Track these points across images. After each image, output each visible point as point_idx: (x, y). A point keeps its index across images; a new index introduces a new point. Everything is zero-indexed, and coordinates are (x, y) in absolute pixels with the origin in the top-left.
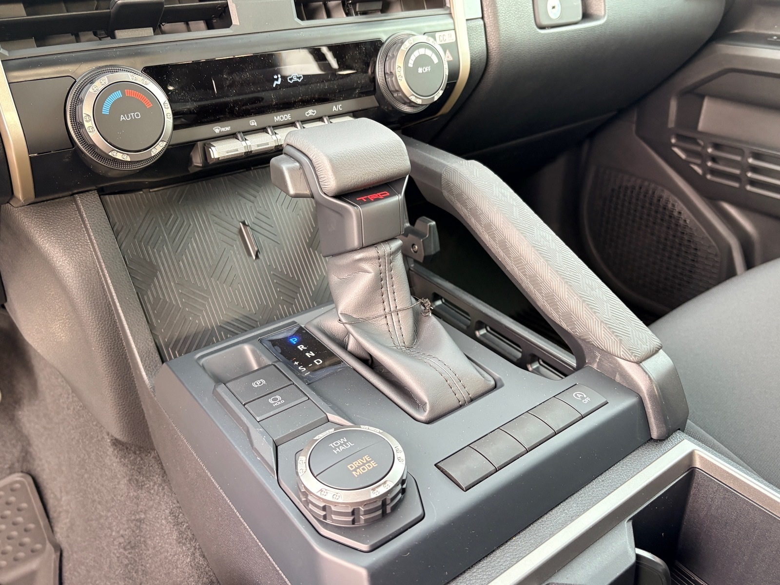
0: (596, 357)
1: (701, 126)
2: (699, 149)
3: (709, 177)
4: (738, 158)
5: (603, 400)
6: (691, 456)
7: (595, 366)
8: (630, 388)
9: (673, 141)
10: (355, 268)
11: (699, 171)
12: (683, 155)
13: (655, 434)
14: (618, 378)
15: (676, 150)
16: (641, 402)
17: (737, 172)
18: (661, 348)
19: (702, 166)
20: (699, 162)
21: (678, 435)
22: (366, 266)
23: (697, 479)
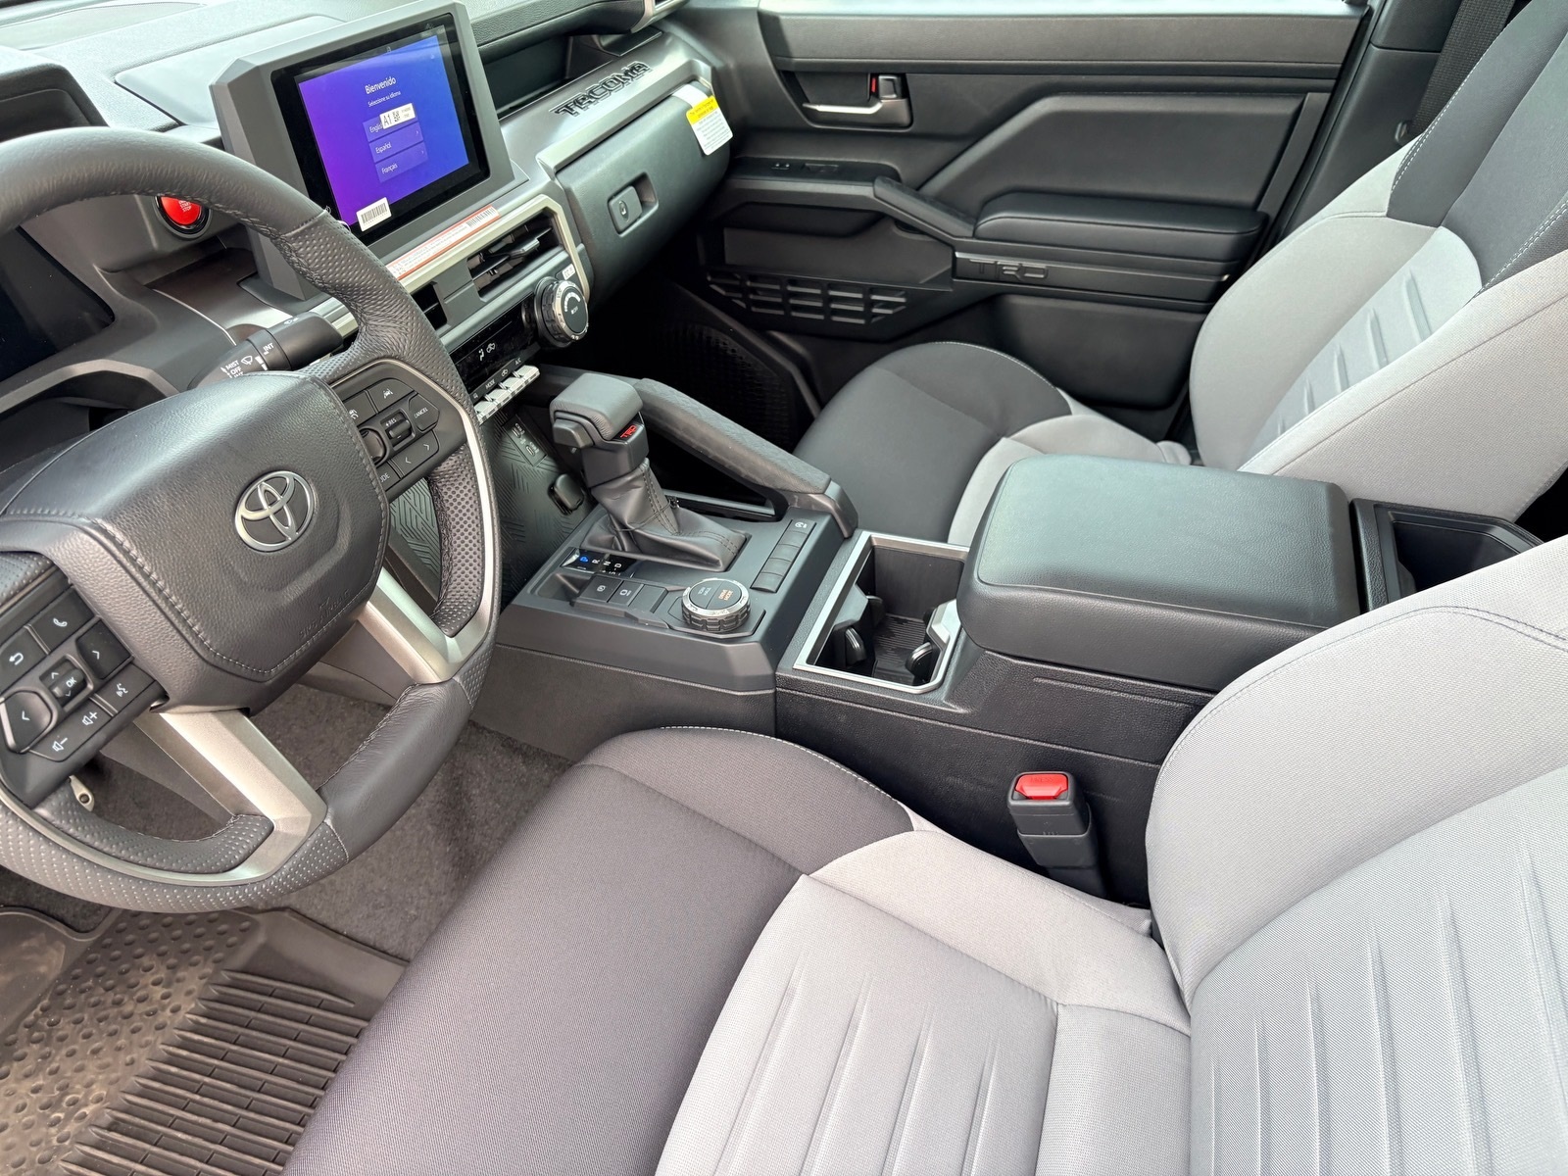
0: (794, 499)
1: (729, 260)
2: (737, 283)
3: (754, 309)
4: (777, 287)
5: (813, 523)
6: (870, 539)
7: (796, 506)
8: (824, 512)
9: (709, 278)
10: (629, 486)
11: (743, 305)
12: (722, 292)
13: (846, 534)
14: (813, 508)
15: (714, 287)
16: (833, 517)
17: (779, 300)
18: (830, 480)
19: (744, 299)
20: (740, 296)
21: (857, 532)
22: (637, 483)
23: (877, 552)
